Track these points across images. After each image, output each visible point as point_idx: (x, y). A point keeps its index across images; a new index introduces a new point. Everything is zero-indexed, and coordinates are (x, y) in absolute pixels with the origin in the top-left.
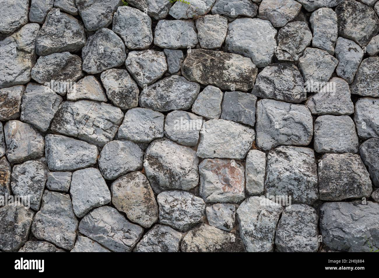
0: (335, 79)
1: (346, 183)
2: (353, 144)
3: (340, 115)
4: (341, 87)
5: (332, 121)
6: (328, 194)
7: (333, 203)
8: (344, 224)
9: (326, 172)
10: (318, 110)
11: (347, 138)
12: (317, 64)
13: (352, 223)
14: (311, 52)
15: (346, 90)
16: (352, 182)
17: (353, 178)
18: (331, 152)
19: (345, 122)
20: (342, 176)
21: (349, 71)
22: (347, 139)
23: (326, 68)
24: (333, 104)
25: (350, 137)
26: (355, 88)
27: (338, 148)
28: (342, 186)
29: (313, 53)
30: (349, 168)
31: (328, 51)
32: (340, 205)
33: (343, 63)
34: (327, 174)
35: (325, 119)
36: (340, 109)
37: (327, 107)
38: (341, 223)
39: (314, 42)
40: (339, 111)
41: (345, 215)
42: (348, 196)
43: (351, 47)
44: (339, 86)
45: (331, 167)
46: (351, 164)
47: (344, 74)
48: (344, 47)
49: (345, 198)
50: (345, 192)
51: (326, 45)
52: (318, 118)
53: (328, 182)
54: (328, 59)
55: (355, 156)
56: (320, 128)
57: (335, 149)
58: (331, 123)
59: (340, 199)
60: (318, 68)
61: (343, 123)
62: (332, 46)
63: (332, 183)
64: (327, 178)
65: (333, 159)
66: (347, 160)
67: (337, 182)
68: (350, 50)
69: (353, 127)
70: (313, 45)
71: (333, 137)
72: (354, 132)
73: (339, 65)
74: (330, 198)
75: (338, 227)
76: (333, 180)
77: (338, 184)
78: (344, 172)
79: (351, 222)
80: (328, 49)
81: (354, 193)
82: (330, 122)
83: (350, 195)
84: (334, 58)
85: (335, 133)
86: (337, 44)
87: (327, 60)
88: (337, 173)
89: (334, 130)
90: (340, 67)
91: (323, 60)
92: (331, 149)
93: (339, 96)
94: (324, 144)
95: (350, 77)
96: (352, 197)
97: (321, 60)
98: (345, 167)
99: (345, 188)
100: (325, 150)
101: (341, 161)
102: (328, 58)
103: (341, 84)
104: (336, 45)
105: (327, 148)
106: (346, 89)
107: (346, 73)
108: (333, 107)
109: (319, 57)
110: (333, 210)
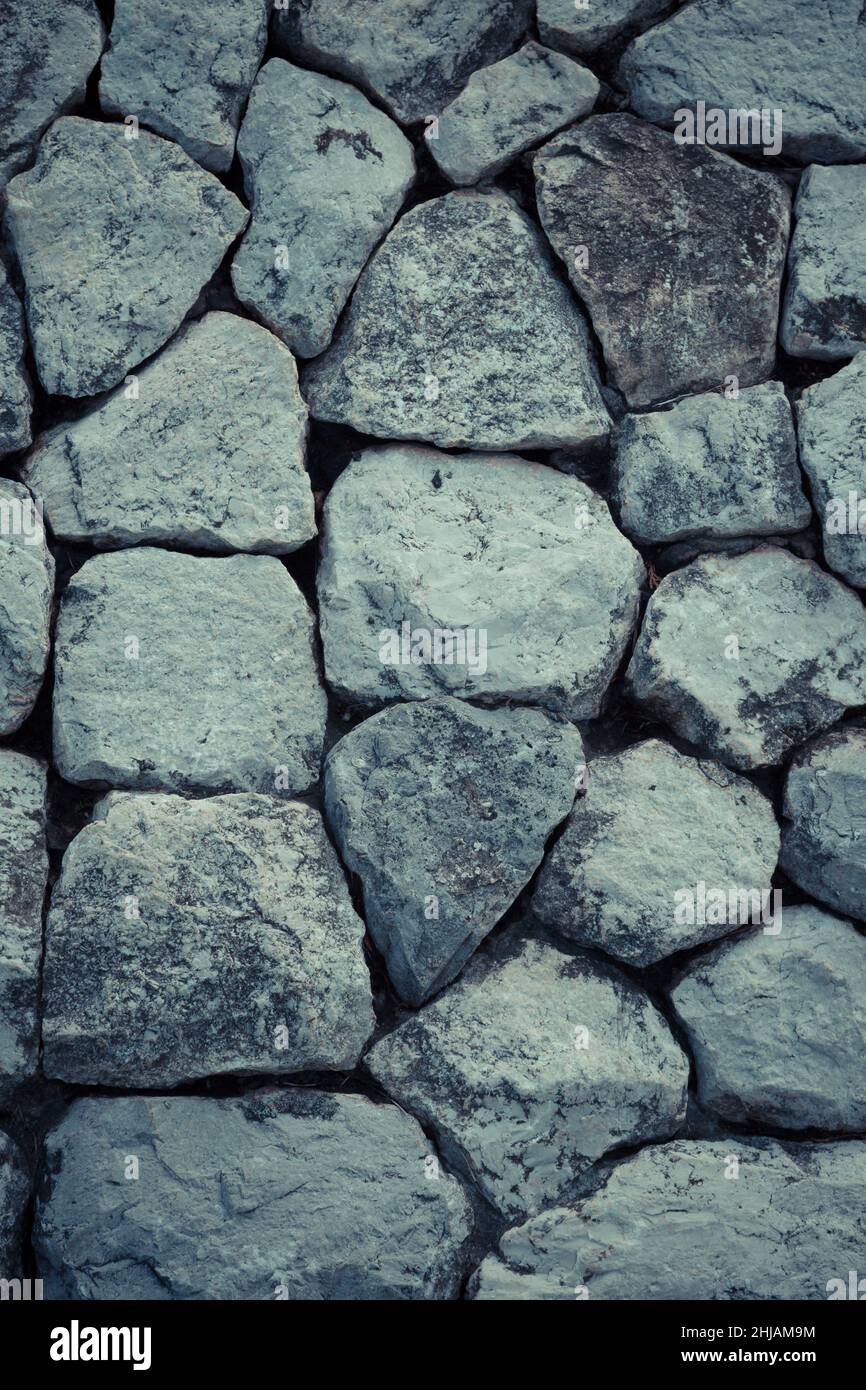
0: (220, 322)
1: (207, 983)
2: (282, 735)
3: (224, 551)
4: (244, 377)
5: (168, 591)
6: (90, 1048)
7: (124, 1101)
8: (168, 1236)
9: (89, 909)
10: (91, 515)
11: (249, 698)
12: (112, 225)
13: (218, 1231)
14: (85, 144)
15: (276, 396)
16: (242, 976)
17: (252, 951)
18: (144, 781)
19: (247, 599)
20: (186, 939)
21: (305, 275)
22: (251, 706)
23: (167, 255)
24: (189, 482)
25: (271, 690)
26: (335, 385)
27: (190, 760)
28: (178, 998)
29: (94, 154)
30: (233, 889)
31: (190, 147)
32: (157, 1117)
33: (274, 223)
34: (93, 921)
35: (126, 576)
36: (227, 514)
37: (148, 496)
38: (149, 1233)
39: (108, 86)
40: (218, 525)
41: (180, 1180)
42: (217, 1063)
43: (336, 125)
44: (235, 371)
45: (124, 881)
46: (247, 863)
47: (276, 296)
48: (294, 126)
49: (198, 1070)
50: (198, 1035)
51: (179, 104)
52: (88, 566)
53: (101, 972)
54: (181, 198)
55: (282, 815)
56: (92, 631)
57: (166, 766)
58: (163, 600)
59: (168, 1078)
60: (117, 248)
61: (232, 602)
62: (217, 116)
63: (122, 976)
64: (93, 949)
65: (142, 826)
66: (231, 837)
67: (154, 975)
68: (324, 142)
69: (292, 632)
70: (103, 100)
71: (166, 692)
72: (305, 658)
73: (252, 235)
74: (105, 1074)
75: (128, 1256)
76: (129, 959)
77: (154, 984)
78: (202, 912)
79: (215, 1221)
80: (192, 131)
81: (252, 1041)
82: (155, 595)
83: (229, 1054)
84: (223, 193)
85: (182, 667)
86: (251, 106)
87: (176, 201)
88: (159, 919)
89: (175, 648)
90: (257, 251)
91: (149, 198)
92: (145, 766)
93: (230, 433)
94: (102, 733)
95: (312, 317)
96: (243, 1071)
97: (137, 202)
98: (211, 882)
99: (196, 1011)
100: (105, 767)
101: (187, 840)
102: (188, 187)
103: (249, 355)
104: (244, 107)
105: (121, 758)
106: (275, 388)
107: (291, 288)
108: (183, 500)
109: (129, 178)
110: (113, 1145)
